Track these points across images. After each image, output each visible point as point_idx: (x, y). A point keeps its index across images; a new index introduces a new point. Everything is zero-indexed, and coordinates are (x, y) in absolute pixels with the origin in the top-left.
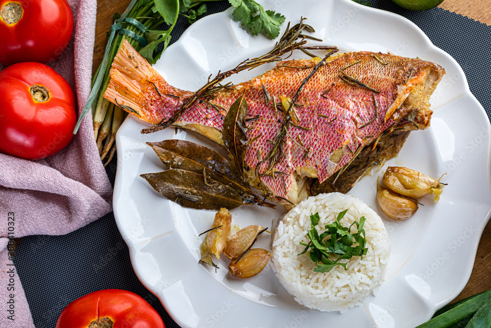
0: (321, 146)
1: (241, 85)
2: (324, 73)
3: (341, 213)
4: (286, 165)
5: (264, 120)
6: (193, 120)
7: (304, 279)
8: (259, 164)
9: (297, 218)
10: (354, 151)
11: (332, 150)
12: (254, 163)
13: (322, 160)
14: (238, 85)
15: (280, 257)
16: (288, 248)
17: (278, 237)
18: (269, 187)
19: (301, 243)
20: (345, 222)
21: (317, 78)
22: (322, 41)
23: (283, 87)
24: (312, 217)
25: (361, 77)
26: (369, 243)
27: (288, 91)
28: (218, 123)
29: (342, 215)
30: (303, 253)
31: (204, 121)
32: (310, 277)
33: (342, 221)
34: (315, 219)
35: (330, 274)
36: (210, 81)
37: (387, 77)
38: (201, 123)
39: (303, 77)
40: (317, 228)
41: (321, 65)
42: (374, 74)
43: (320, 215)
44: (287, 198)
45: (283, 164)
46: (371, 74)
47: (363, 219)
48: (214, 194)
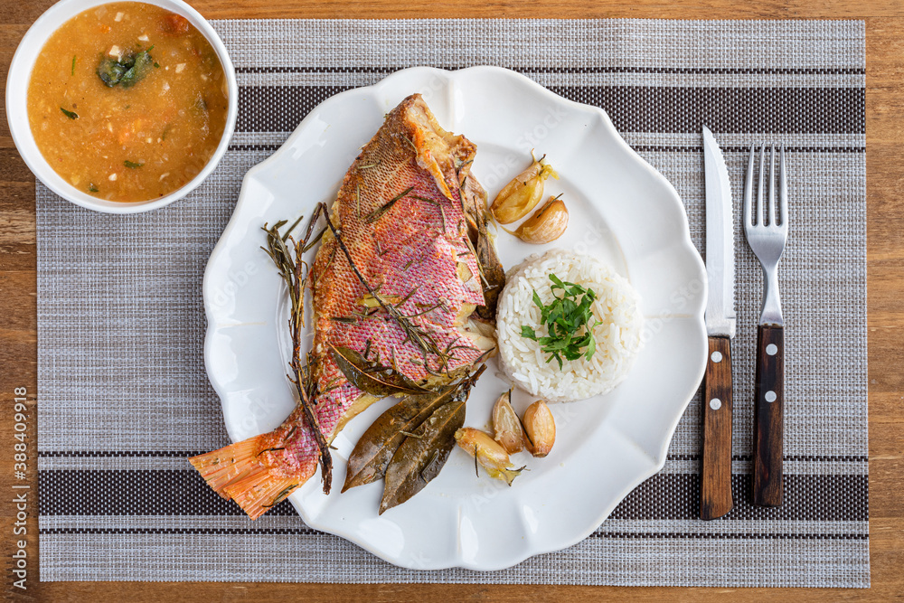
0: (444, 286)
1: (316, 345)
2: (352, 240)
3: (534, 299)
4: (445, 336)
5: (376, 337)
6: (333, 423)
7: (590, 377)
8: (426, 365)
9: (517, 352)
10: (466, 250)
11: (455, 275)
12: (422, 371)
13: (460, 292)
14: (316, 348)
15: (554, 393)
16: (546, 378)
17: (530, 384)
18: (458, 366)
19: (548, 361)
20: (546, 300)
21: (354, 250)
22: (302, 217)
23: (347, 295)
24: (523, 335)
25: (380, 198)
26: (586, 281)
27: (354, 292)
28: (352, 394)
29: (536, 298)
30: (561, 364)
31: (342, 410)
32: (591, 368)
33: (543, 302)
34: (528, 333)
35: (599, 344)
36: (295, 380)
37: (398, 169)
38: (341, 414)
39: (344, 265)
40: (538, 335)
41: (338, 237)
42: (385, 182)
43: (524, 324)
44: (484, 352)
45: (441, 339)
46: (384, 186)
47: (552, 277)
48: (437, 432)
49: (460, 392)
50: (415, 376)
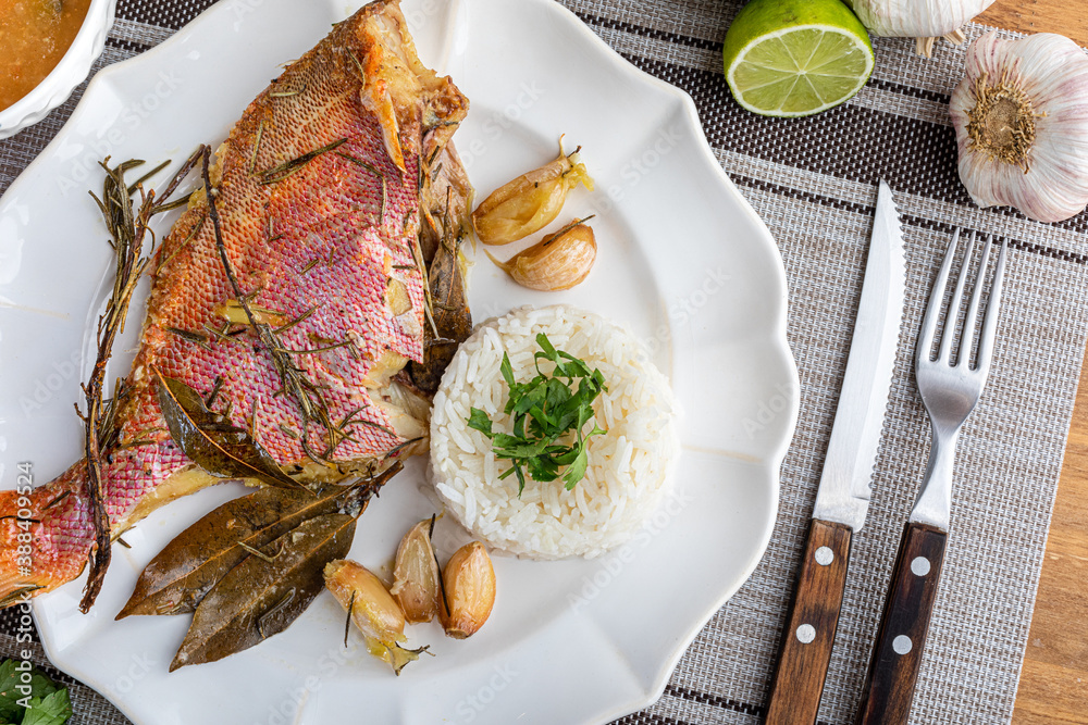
0: (359, 312)
1: (136, 367)
2: (231, 207)
3: (502, 368)
4: (344, 398)
5: (233, 375)
6: (131, 501)
7: (567, 519)
8: (304, 442)
9: (455, 450)
10: (410, 262)
11: (382, 298)
12: (296, 449)
13: (384, 329)
14: (133, 373)
15: (500, 531)
16: (494, 505)
17: (463, 509)
18: (358, 456)
19: (502, 477)
20: (522, 375)
21: (231, 225)
22: (170, 161)
23: (202, 296)
24: (470, 423)
25: (291, 147)
26: (591, 358)
27: (214, 293)
28: (173, 461)
29: (506, 367)
30: (522, 487)
31: (150, 482)
32: (571, 504)
33: (517, 377)
34: (479, 421)
35: (594, 468)
36: (86, 416)
37: (329, 105)
38: (147, 490)
39: (209, 247)
40: (496, 428)
41: (212, 200)
42: (305, 122)
43: (478, 406)
44: (404, 440)
45: (338, 402)
46: (301, 128)
47: (542, 339)
48: (301, 559)
49: (351, 499)
50: (280, 454)
